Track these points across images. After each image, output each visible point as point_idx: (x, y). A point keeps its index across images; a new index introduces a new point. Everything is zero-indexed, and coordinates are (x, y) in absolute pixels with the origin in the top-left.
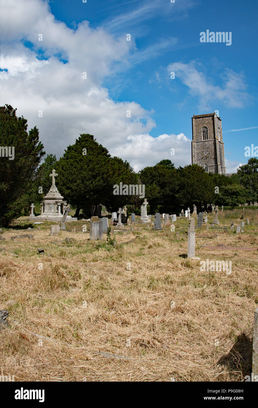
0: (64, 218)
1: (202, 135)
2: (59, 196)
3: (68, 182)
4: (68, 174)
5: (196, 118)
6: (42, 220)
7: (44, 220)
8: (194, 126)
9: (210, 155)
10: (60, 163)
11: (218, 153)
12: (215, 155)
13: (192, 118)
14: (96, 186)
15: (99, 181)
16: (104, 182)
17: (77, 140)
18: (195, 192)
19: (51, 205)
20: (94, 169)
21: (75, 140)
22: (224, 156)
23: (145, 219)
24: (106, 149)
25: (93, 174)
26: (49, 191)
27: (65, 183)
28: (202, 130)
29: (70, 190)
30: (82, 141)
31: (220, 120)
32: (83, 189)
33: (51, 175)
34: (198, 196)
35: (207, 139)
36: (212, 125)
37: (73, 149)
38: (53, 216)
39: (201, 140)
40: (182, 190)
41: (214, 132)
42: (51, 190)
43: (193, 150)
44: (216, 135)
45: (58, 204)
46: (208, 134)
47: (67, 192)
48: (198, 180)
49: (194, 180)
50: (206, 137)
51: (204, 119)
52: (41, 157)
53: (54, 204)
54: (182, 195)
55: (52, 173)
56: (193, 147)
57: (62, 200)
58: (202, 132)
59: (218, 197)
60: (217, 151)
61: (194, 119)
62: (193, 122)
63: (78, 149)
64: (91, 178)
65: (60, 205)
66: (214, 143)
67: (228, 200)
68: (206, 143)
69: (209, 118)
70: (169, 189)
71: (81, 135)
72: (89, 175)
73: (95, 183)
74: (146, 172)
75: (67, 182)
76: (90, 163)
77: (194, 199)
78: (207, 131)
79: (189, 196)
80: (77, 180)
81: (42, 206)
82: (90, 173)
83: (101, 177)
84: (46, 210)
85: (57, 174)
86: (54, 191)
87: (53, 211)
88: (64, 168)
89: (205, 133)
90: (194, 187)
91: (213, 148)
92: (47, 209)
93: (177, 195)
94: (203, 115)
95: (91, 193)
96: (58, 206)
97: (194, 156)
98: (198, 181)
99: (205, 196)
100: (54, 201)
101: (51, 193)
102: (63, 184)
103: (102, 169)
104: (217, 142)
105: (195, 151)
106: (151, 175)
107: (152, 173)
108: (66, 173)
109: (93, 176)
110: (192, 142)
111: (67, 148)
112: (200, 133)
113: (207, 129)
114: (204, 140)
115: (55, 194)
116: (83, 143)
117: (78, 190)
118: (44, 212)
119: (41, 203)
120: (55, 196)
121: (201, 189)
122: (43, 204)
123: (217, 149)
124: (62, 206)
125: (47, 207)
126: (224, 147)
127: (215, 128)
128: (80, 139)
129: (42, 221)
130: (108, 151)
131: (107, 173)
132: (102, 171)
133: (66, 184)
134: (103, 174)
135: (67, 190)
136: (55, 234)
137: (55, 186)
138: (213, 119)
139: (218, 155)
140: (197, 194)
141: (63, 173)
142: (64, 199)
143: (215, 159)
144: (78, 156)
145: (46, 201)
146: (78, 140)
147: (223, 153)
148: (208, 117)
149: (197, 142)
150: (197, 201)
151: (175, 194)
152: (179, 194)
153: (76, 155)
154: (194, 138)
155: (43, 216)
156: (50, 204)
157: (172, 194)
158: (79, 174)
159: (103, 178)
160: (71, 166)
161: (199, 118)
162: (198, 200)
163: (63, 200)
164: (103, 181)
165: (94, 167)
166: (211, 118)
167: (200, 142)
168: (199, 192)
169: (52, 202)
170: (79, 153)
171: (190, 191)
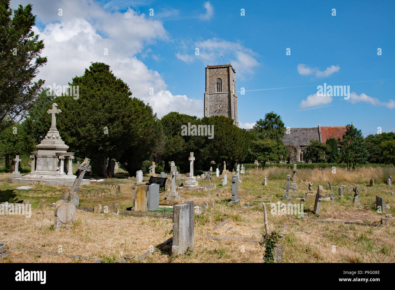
0: (76, 183)
1: (216, 87)
2: (61, 144)
3: (73, 125)
4: (73, 114)
5: (211, 68)
6: (32, 183)
7: (35, 183)
8: (207, 76)
9: (224, 109)
10: (61, 100)
11: (232, 106)
12: (229, 108)
13: (206, 68)
14: (114, 133)
15: (118, 126)
16: (125, 129)
17: (87, 70)
18: (223, 147)
19: (48, 159)
20: (111, 110)
21: (85, 70)
22: (237, 111)
23: (191, 182)
24: (126, 85)
25: (111, 117)
26: (46, 137)
27: (68, 127)
28: (216, 82)
29: (75, 138)
30: (95, 72)
31: (235, 73)
32: (95, 136)
33: (49, 112)
34: (227, 152)
35: (221, 91)
36: (227, 77)
37: (81, 81)
38: (51, 177)
39: (215, 92)
40: (208, 144)
41: (229, 84)
42: (48, 135)
43: (206, 102)
44: (230, 87)
45: (60, 157)
46: (222, 86)
47: (71, 140)
48: (227, 132)
49: (222, 133)
50: (219, 89)
51: (219, 69)
52: (37, 66)
53: (54, 157)
54: (208, 150)
55: (51, 108)
56: (206, 99)
57: (66, 152)
58: (216, 83)
59: (247, 153)
60: (232, 105)
61: (207, 70)
62: (207, 72)
63: (89, 81)
64: (107, 122)
65: (63, 159)
66: (228, 96)
67: (260, 157)
68: (220, 95)
69: (224, 69)
70: (193, 143)
71: (93, 64)
72: (105, 118)
73: (113, 128)
74: (167, 120)
75: (71, 125)
76: (105, 101)
77: (222, 156)
78: (221, 83)
79: (217, 151)
80: (87, 124)
81: (33, 159)
82: (107, 114)
83: (120, 120)
84: (39, 167)
85: (59, 110)
86: (54, 136)
87: (51, 168)
88: (68, 106)
89: (219, 85)
90: (222, 141)
91: (227, 101)
92: (41, 165)
93: (202, 150)
94: (218, 66)
95: (107, 143)
96: (60, 160)
97: (206, 109)
98: (227, 134)
99: (235, 152)
100: (53, 153)
101: (49, 140)
102: (66, 128)
103: (122, 111)
104: (231, 95)
105: (208, 104)
106: (173, 124)
107: (175, 122)
108: (71, 113)
109: (110, 118)
110: (205, 94)
111: (72, 80)
112: (214, 85)
113: (222, 80)
114: (218, 93)
115: (55, 140)
116: (96, 73)
117: (88, 138)
118: (35, 169)
119: (32, 155)
120: (55, 145)
121: (231, 143)
122: (35, 156)
123: (232, 102)
124: (66, 160)
125: (40, 161)
126: (237, 101)
127: (230, 80)
128: (92, 68)
129: (31, 185)
130: (129, 88)
131: (129, 116)
132: (123, 112)
133: (70, 129)
134: (123, 117)
135: (71, 138)
136: (64, 225)
137: (57, 129)
138: (228, 71)
139: (232, 109)
140: (225, 149)
141: (66, 113)
142: (69, 149)
143: (229, 113)
144: (89, 91)
145: (40, 153)
146: (89, 70)
147: (237, 107)
148: (222, 68)
149: (210, 94)
150: (225, 158)
151: (200, 149)
152: (204, 148)
153: (86, 89)
154: (207, 90)
155: (33, 176)
156: (46, 157)
157: (196, 148)
158: (90, 116)
159: (122, 123)
160: (78, 104)
161: (213, 68)
162: (226, 156)
163: (68, 151)
164: (123, 127)
165: (112, 107)
166: (226, 69)
167: (214, 94)
168: (228, 147)
169: (50, 154)
170: (89, 87)
171: (218, 145)
